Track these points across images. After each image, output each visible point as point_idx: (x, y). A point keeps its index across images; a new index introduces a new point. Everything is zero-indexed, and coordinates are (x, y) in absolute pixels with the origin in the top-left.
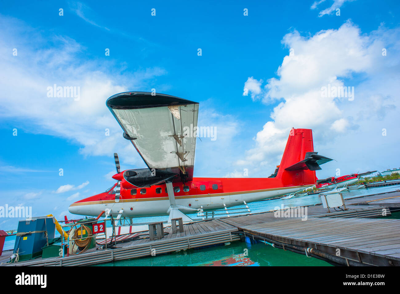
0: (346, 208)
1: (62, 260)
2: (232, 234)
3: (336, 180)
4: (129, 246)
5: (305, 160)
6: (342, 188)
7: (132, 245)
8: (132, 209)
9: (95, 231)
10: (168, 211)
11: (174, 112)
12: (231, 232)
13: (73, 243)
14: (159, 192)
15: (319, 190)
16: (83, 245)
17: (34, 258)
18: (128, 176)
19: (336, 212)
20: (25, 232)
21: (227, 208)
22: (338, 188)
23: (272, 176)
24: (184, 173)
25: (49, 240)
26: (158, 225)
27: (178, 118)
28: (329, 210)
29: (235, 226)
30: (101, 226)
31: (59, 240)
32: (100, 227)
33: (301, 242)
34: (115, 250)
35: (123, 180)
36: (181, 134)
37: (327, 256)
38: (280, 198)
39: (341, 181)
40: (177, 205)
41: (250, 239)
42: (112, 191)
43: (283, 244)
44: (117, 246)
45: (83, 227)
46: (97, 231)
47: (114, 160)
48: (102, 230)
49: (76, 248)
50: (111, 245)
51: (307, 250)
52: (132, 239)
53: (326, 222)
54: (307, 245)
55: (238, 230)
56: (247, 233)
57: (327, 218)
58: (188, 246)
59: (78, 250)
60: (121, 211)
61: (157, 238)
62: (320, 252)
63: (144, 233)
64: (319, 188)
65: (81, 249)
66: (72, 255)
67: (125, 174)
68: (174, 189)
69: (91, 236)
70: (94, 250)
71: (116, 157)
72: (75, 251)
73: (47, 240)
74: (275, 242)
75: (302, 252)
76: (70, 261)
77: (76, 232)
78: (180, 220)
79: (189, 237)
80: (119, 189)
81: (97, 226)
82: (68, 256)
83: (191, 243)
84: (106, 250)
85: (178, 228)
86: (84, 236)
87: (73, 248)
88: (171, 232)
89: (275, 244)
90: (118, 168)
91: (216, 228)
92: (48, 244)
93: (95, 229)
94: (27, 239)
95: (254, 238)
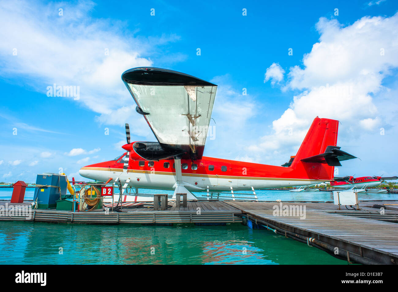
0: (359, 208)
1: (73, 214)
2: (235, 216)
3: (355, 180)
4: (134, 212)
5: (325, 154)
6: (359, 189)
7: (137, 211)
8: (138, 180)
9: (104, 193)
10: (174, 187)
11: (190, 93)
12: (234, 214)
13: (83, 201)
14: (167, 166)
15: (333, 188)
16: (92, 204)
17: (50, 208)
18: (137, 148)
19: (347, 210)
20: (43, 185)
21: (233, 191)
22: (355, 188)
23: (286, 165)
24: (193, 152)
25: (62, 196)
26: (163, 197)
27: (193, 99)
28: (340, 207)
29: (239, 209)
30: (110, 190)
31: (71, 197)
32: (108, 190)
33: (305, 231)
34: (120, 213)
35: (132, 151)
36: (195, 114)
37: (329, 247)
38: (288, 190)
39: (360, 182)
40: (183, 182)
41: (253, 223)
42: (120, 159)
43: (285, 231)
44: (123, 210)
45: (93, 188)
46: (105, 193)
47: (125, 130)
48: (110, 193)
49: (85, 206)
50: (117, 209)
51: (309, 239)
52: (137, 206)
53: (334, 218)
54: (310, 234)
55: (241, 213)
56: (251, 217)
57: (336, 214)
58: (190, 221)
59: (87, 208)
60: (128, 181)
61: (161, 209)
62: (322, 242)
63: (148, 203)
64: (333, 185)
65: (90, 207)
66: (81, 211)
67: (135, 145)
68: (182, 166)
69: (99, 197)
70: (102, 211)
71: (127, 127)
72: (85, 209)
73: (60, 196)
74: (278, 228)
75: (304, 241)
76: (80, 216)
77: (86, 192)
78: (185, 195)
79: (192, 212)
80: (128, 159)
81: (105, 189)
82: (79, 212)
83: (193, 218)
84: (113, 212)
85: (182, 203)
86: (93, 196)
87: (83, 205)
88: (174, 205)
89: (277, 230)
90: (128, 139)
91: (220, 208)
92: (61, 198)
93: (104, 191)
94: (43, 191)
95: (257, 222)
